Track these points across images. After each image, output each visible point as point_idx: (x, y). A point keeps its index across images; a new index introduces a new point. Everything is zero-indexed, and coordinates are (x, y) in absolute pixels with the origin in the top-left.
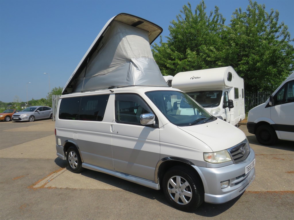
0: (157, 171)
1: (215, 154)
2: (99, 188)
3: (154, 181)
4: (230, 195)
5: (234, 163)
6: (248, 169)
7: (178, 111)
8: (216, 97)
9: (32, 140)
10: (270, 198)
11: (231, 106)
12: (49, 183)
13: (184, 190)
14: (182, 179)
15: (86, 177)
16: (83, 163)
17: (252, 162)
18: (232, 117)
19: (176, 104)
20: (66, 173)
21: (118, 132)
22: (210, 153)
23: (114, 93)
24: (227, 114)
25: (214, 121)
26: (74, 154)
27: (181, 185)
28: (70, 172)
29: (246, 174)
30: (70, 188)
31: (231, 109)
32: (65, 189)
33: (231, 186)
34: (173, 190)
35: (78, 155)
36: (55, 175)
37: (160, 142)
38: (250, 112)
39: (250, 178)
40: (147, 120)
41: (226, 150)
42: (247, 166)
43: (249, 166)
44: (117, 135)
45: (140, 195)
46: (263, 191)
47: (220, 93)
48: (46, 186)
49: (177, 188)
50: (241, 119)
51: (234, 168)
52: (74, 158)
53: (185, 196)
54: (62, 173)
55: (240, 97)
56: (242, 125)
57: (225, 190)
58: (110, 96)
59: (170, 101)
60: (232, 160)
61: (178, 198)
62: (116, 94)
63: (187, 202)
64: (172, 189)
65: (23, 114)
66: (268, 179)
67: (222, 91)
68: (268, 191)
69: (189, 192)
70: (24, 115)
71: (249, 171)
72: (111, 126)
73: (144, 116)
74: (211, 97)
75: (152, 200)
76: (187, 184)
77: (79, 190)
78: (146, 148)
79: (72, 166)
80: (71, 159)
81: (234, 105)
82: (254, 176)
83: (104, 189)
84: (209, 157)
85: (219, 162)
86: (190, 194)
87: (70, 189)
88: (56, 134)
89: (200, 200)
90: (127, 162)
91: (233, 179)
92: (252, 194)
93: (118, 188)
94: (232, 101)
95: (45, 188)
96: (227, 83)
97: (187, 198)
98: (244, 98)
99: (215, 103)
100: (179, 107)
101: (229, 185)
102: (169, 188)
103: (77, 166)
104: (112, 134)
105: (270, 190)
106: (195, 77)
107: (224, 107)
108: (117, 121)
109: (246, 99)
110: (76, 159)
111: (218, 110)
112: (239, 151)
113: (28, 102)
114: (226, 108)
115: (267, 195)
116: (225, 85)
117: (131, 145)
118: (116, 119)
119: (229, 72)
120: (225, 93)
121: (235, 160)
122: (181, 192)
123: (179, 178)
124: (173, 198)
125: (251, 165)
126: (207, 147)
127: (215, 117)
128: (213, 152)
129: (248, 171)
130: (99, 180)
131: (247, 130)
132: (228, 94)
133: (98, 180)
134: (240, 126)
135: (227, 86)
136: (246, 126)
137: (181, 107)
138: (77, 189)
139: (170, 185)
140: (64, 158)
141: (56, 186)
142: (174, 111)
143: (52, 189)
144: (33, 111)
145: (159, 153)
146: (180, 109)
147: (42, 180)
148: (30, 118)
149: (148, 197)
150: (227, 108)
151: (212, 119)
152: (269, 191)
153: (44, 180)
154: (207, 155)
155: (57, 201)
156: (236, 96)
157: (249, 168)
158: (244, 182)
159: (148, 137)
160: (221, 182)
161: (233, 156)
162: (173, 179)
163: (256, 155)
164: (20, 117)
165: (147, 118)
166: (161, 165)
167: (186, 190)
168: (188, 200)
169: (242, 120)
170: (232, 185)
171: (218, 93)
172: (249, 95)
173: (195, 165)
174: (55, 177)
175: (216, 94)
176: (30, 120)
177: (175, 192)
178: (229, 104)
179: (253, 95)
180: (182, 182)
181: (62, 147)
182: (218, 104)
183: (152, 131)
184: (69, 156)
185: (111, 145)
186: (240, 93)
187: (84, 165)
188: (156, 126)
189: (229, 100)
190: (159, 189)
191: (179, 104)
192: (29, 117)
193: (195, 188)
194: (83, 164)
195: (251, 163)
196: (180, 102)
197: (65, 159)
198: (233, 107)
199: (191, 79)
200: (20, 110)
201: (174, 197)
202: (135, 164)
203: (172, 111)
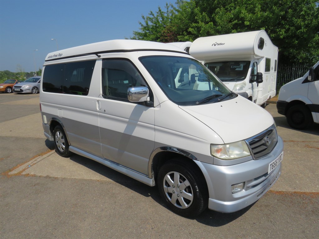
0: (151, 163)
1: (228, 146)
2: (85, 178)
3: (147, 176)
4: (244, 202)
5: (253, 159)
6: (273, 166)
7: (195, 85)
8: (242, 69)
9: (28, 115)
10: (298, 201)
11: (260, 80)
12: (28, 169)
13: (184, 191)
14: (181, 177)
15: (74, 162)
16: (70, 145)
17: (279, 156)
18: (260, 93)
19: (193, 76)
20: (54, 156)
21: (105, 110)
22: (220, 146)
23: (101, 58)
24: (254, 90)
25: (233, 98)
26: (61, 135)
27: (179, 184)
28: (58, 155)
29: (268, 174)
30: (51, 176)
31: (259, 84)
32: (45, 177)
33: (246, 190)
34: (170, 190)
35: (64, 136)
36: (39, 159)
37: (155, 125)
38: (282, 89)
39: (273, 176)
40: (140, 96)
41: (244, 141)
42: (272, 163)
43: (273, 163)
44: (104, 114)
45: (132, 190)
46: (290, 192)
47: (247, 64)
48: (24, 173)
49: (174, 187)
50: (270, 97)
51: (253, 165)
52: (61, 139)
53: (184, 198)
54: (48, 156)
55: (272, 69)
56: (271, 103)
57: (236, 195)
58: (97, 62)
59: (188, 73)
60: (251, 155)
61: (176, 199)
62: (103, 59)
63: (186, 205)
64: (168, 188)
65: (25, 85)
66: (297, 175)
67: (249, 62)
68: (295, 192)
69: (190, 194)
70: (26, 87)
71: (274, 168)
72: (97, 102)
73: (133, 90)
74: (236, 68)
75: (146, 197)
76: (187, 183)
77: (60, 179)
78: (139, 132)
79: (59, 148)
80: (58, 141)
81: (264, 79)
82: (280, 173)
83: (91, 180)
84: (218, 151)
85: (232, 157)
86: (190, 196)
87: (50, 178)
88: (41, 110)
89: (203, 206)
90: (117, 149)
91: (251, 181)
92: (275, 195)
93: (108, 178)
94: (261, 74)
95: (22, 175)
96: (258, 52)
97: (187, 201)
98: (276, 72)
99: (240, 76)
100: (197, 80)
101: (243, 188)
102: (165, 186)
103: (64, 149)
104: (99, 112)
105: (299, 191)
106: (218, 44)
107: (251, 81)
108: (105, 95)
109: (279, 73)
110: (63, 141)
111: (243, 85)
112: (263, 142)
113: (37, 72)
114: (253, 83)
115: (294, 197)
116: (254, 54)
117: (120, 128)
118: (103, 93)
119: (261, 38)
120: (254, 64)
121: (255, 154)
122: (179, 193)
123: (177, 175)
124: (169, 199)
125: (278, 161)
126: (216, 136)
127: (235, 94)
128: (225, 144)
129: (272, 169)
130: (89, 168)
131: (276, 110)
132: (258, 66)
133: (87, 167)
134: (268, 104)
135: (257, 56)
136: (276, 105)
137: (199, 80)
138: (59, 178)
139: (166, 182)
140: (51, 139)
141: (35, 174)
142: (192, 84)
143: (29, 176)
144: (35, 82)
145: (154, 141)
146: (198, 82)
147: (22, 165)
148: (32, 90)
149: (142, 194)
150: (255, 83)
151: (232, 95)
152: (297, 192)
153: (24, 165)
154: (215, 148)
155: (30, 194)
156: (268, 69)
157: (274, 164)
158: (265, 182)
159: (141, 119)
160: (232, 185)
161: (253, 149)
162: (170, 175)
163: (284, 141)
164: (21, 88)
165: (139, 92)
166: (155, 156)
167: (185, 190)
168: (188, 204)
169: (272, 97)
170: (248, 188)
171: (245, 64)
172: (282, 68)
173: (198, 161)
174: (38, 162)
175: (242, 65)
176: (33, 92)
177: (172, 192)
178: (257, 78)
179: (287, 68)
180: (181, 181)
181: (48, 126)
182: (244, 77)
183: (145, 111)
184: (56, 137)
185: (98, 127)
186: (273, 65)
187: (72, 149)
188: (150, 104)
189: (258, 73)
190: (154, 185)
191: (197, 76)
192: (31, 88)
193: (198, 190)
194: (70, 147)
195: (278, 158)
196: (198, 75)
197: (53, 139)
198: (262, 81)
199: (212, 45)
200: (22, 81)
201: (171, 198)
202: (126, 152)
203: (190, 85)
